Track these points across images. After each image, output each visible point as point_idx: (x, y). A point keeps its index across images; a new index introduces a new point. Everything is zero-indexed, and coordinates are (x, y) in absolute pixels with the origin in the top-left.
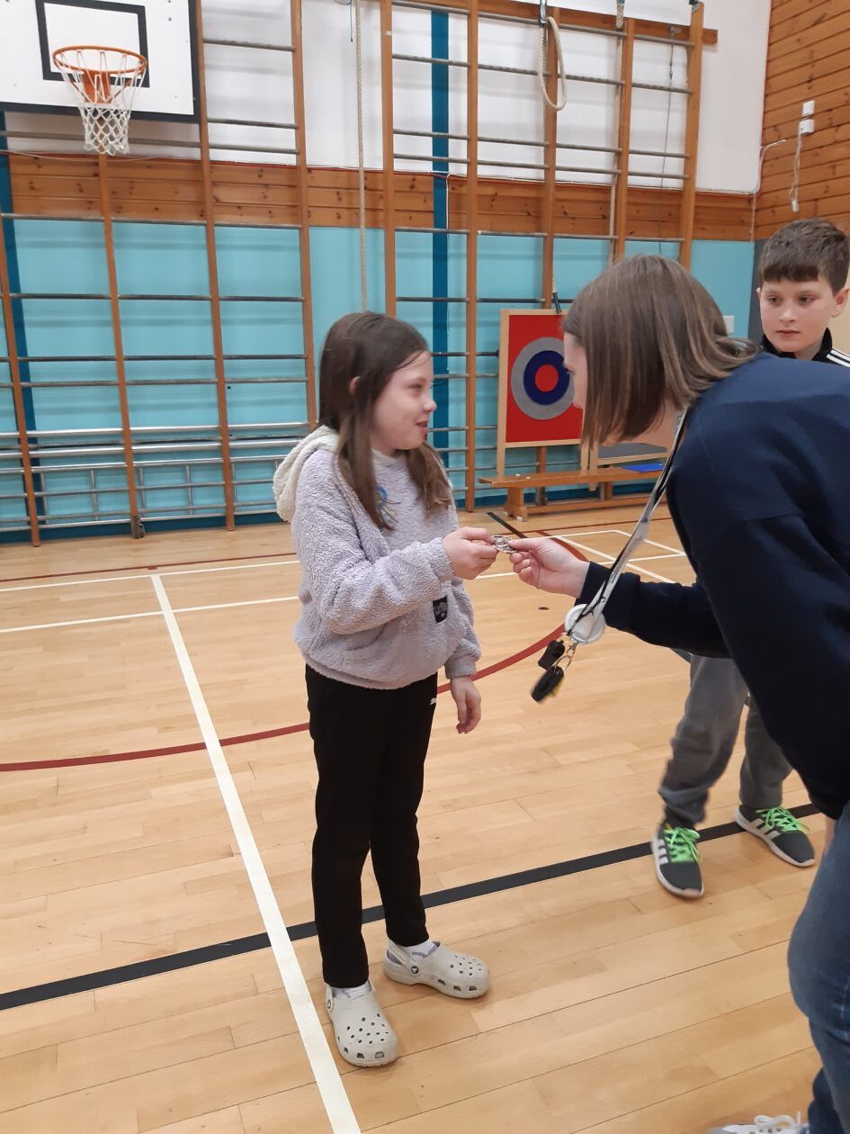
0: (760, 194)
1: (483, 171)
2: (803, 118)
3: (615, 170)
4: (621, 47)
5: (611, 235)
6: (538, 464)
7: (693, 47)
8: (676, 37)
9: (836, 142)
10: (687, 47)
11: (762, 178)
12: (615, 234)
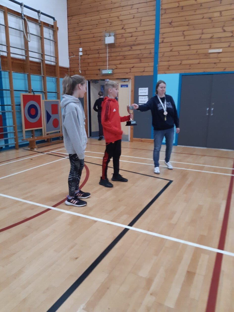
0: (70, 68)
1: (12, 55)
2: (80, 52)
3: (42, 59)
4: (40, 28)
5: (42, 75)
6: (32, 134)
7: (55, 31)
8: (50, 27)
9: (88, 58)
10: (53, 30)
11: (70, 64)
12: (43, 75)
